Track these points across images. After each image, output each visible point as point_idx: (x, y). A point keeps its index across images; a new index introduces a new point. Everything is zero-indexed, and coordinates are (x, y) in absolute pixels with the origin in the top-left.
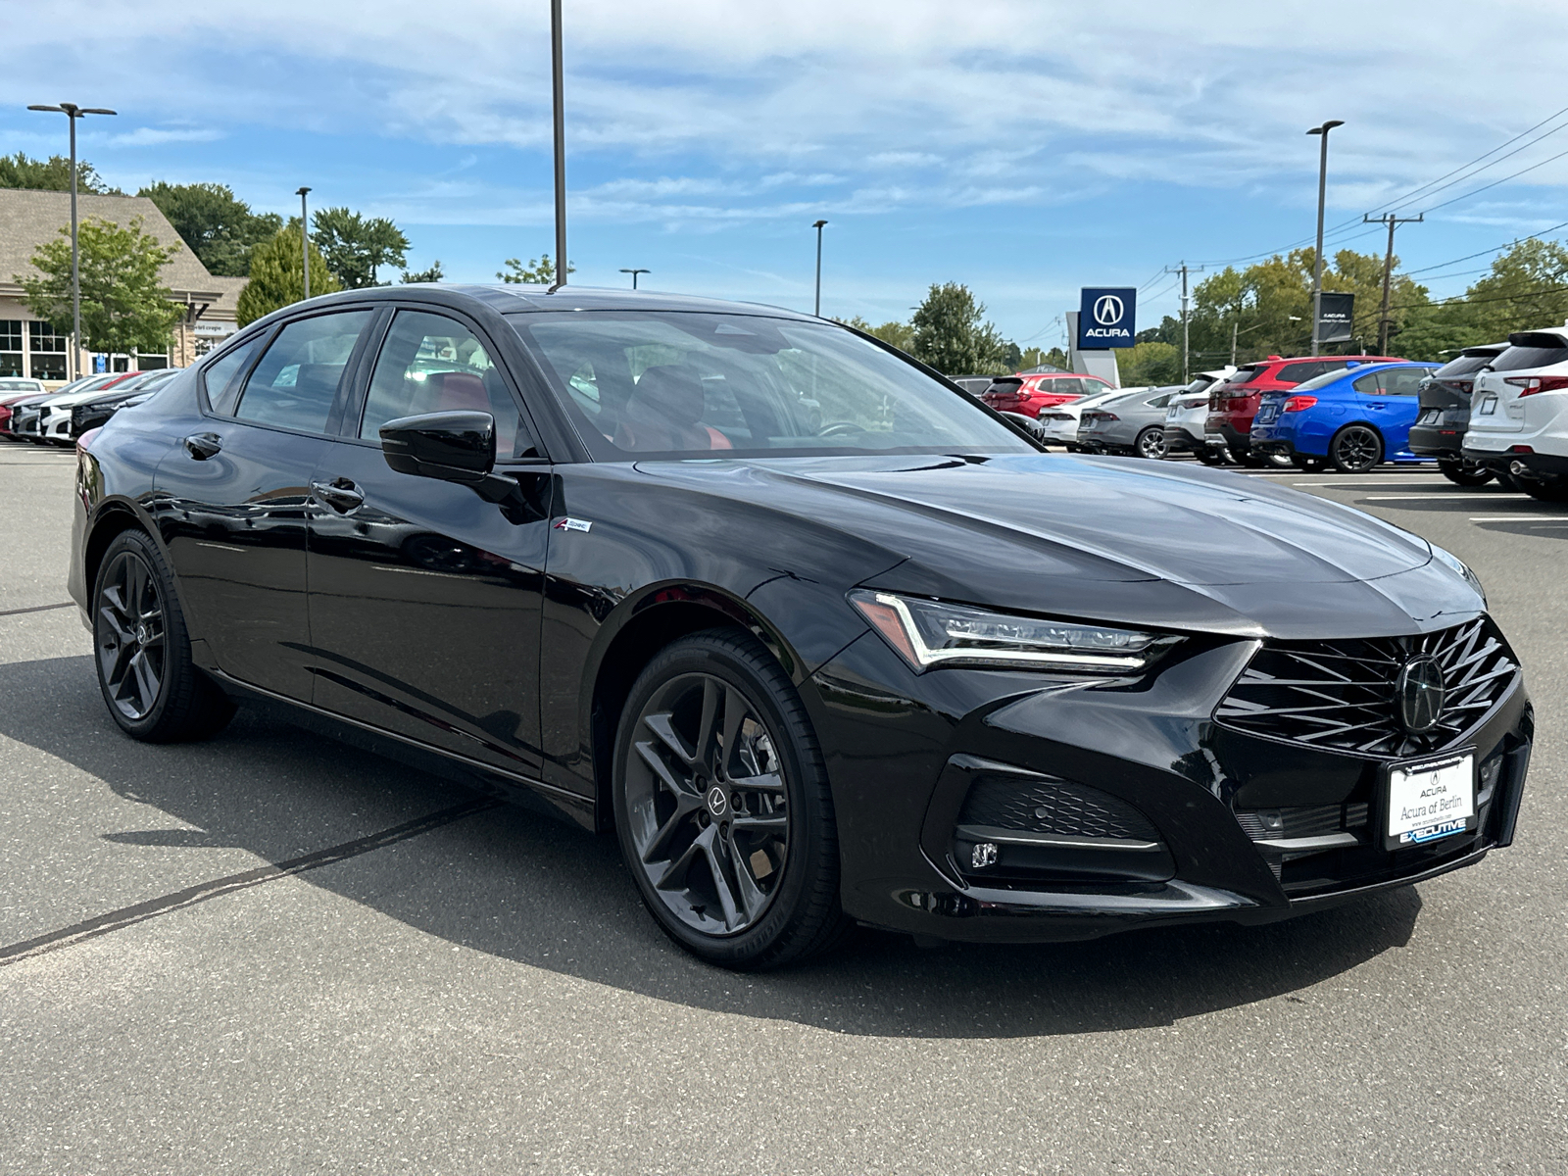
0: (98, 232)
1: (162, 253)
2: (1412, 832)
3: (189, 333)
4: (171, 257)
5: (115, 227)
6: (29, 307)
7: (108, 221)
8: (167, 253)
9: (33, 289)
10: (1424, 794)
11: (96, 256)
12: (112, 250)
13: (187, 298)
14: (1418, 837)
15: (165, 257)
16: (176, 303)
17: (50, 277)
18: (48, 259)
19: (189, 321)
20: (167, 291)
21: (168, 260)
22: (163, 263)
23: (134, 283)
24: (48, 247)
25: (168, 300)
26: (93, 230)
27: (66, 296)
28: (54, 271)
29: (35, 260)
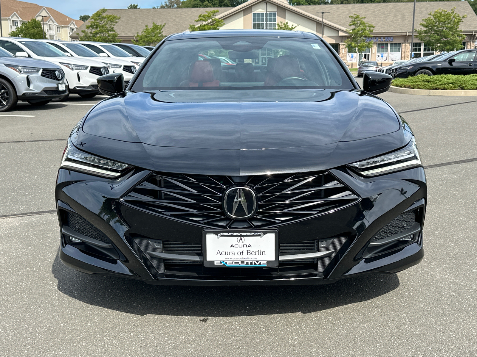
0: (441, 14)
1: (460, 19)
2: (223, 261)
3: (473, 44)
4: (463, 20)
5: (446, 11)
6: (418, 38)
7: (444, 10)
8: (462, 18)
9: (420, 33)
10: (232, 246)
11: (440, 21)
12: (444, 19)
13: (473, 33)
14: (228, 264)
15: (461, 20)
16: (463, 35)
17: (425, 29)
18: (425, 23)
19: (473, 40)
20: (461, 31)
21: (462, 21)
22: (460, 22)
23: (451, 29)
24: (426, 20)
25: (461, 34)
26: (439, 13)
27: (429, 34)
28: (426, 27)
29: (421, 24)
